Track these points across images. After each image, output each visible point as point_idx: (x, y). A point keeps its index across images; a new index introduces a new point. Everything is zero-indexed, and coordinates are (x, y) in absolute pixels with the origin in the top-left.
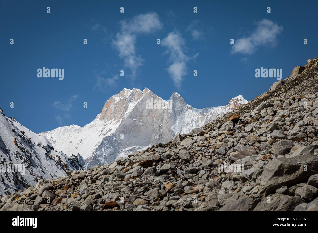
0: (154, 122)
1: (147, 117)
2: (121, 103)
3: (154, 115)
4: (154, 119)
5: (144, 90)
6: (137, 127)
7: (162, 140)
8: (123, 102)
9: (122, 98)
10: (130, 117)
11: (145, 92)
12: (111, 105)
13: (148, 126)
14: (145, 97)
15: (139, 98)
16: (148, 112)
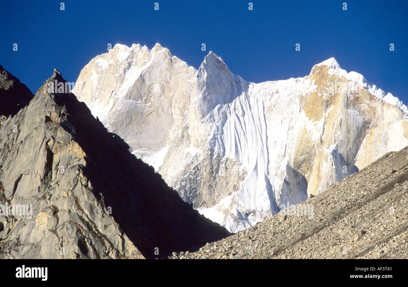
0: (173, 106)
1: (161, 96)
2: (112, 71)
3: (173, 93)
4: (173, 101)
5: (155, 47)
6: (142, 116)
7: (187, 139)
8: (115, 70)
9: (113, 63)
10: (128, 97)
11: (157, 51)
12: (92, 74)
13: (162, 113)
14: (155, 60)
15: (145, 63)
16: (161, 88)
